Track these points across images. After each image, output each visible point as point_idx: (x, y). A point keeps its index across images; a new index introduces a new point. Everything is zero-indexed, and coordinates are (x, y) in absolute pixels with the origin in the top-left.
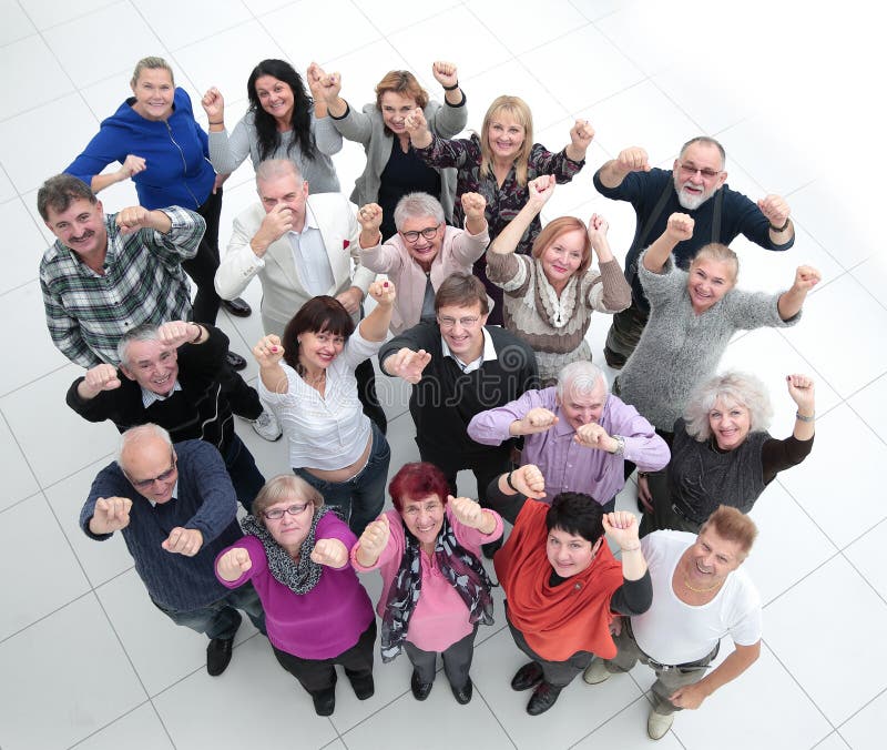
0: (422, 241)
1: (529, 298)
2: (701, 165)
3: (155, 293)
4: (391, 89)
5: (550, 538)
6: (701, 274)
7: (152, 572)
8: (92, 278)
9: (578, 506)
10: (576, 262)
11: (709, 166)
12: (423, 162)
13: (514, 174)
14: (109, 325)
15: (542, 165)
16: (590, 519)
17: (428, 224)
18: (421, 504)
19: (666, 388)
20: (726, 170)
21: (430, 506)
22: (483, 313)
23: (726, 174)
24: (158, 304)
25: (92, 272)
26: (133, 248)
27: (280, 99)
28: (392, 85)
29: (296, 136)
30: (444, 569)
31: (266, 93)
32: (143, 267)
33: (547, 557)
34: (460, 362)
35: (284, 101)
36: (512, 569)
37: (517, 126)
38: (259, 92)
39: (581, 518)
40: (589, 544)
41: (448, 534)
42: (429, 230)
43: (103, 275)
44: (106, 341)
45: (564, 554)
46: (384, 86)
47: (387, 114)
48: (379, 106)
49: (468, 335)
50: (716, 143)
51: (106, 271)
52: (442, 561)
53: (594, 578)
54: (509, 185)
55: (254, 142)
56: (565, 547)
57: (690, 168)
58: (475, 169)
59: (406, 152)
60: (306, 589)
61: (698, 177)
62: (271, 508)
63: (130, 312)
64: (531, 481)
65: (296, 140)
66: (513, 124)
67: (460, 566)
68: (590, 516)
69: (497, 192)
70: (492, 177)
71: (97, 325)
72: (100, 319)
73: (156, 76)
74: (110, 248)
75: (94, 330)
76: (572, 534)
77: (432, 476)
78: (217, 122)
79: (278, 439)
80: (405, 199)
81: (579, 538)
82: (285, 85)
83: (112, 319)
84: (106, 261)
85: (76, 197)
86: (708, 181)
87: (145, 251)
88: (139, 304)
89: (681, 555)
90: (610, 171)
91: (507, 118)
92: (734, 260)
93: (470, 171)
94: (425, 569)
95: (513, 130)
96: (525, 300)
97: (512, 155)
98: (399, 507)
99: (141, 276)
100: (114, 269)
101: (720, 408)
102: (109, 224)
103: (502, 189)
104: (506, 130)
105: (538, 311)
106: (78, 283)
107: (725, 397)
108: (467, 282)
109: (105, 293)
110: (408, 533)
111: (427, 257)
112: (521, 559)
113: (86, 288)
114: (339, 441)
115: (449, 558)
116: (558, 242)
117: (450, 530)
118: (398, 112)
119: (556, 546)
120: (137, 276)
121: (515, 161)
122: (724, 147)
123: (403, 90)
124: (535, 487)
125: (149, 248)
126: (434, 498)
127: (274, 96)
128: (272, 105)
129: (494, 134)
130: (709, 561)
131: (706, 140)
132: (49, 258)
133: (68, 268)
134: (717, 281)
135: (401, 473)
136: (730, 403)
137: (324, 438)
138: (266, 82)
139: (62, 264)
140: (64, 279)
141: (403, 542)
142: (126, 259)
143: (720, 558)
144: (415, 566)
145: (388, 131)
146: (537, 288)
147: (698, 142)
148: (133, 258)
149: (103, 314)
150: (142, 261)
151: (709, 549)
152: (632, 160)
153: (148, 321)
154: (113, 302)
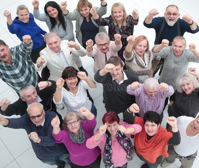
1: (134, 61)
2: (172, 12)
3: (27, 68)
6: (176, 46)
8: (10, 67)
10: (145, 49)
11: (174, 12)
14: (17, 80)
16: (156, 118)
18: (112, 125)
19: (173, 80)
20: (179, 13)
21: (114, 125)
22: (121, 67)
23: (180, 14)
24: (29, 71)
27: (54, 12)
29: (60, 22)
31: (50, 12)
34: (117, 81)
35: (55, 13)
37: (120, 11)
38: (48, 12)
40: (157, 125)
42: (106, 44)
43: (12, 66)
44: (16, 85)
45: (150, 129)
49: (118, 74)
50: (175, 6)
51: (13, 64)
52: (119, 139)
54: (122, 27)
56: (150, 126)
57: (169, 14)
59: (88, 22)
61: (172, 16)
62: (68, 122)
63: (23, 75)
64: (135, 108)
65: (60, 24)
66: (119, 10)
68: (156, 117)
70: (117, 26)
72: (14, 78)
73: (24, 12)
74: (13, 58)
76: (152, 122)
77: (114, 116)
81: (154, 123)
82: (55, 9)
83: (18, 78)
84: (12, 61)
86: (175, 16)
88: (24, 72)
90: (147, 19)
91: (117, 9)
92: (184, 40)
93: (111, 24)
95: (120, 12)
96: (133, 62)
97: (121, 19)
100: (15, 63)
101: (184, 84)
102: (11, 51)
103: (121, 29)
104: (118, 13)
105: (138, 64)
107: (184, 80)
108: (116, 58)
109: (14, 71)
113: (9, 70)
116: (140, 44)
118: (84, 11)
119: (148, 126)
124: (137, 109)
126: (116, 123)
127: (52, 12)
129: (115, 15)
131: (172, 6)
134: (180, 47)
136: (186, 82)
138: (50, 8)
142: (17, 60)
146: (136, 58)
147: (170, 7)
149: (15, 77)
152: (153, 12)
153: (28, 77)
154: (17, 73)
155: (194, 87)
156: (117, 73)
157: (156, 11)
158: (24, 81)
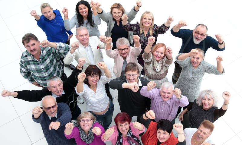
0: (124, 52)
2: (201, 32)
3: (53, 66)
4: (115, 8)
5: (158, 132)
7: (49, 138)
8: (36, 61)
9: (166, 123)
10: (162, 55)
12: (125, 29)
13: (149, 32)
14: (40, 74)
15: (157, 30)
16: (169, 127)
17: (125, 47)
18: (123, 124)
21: (125, 125)
22: (138, 73)
24: (54, 68)
25: (37, 60)
26: (49, 53)
28: (116, 6)
30: (129, 141)
31: (81, 9)
32: (51, 58)
33: (156, 137)
35: (86, 12)
36: (147, 140)
37: (151, 18)
38: (79, 9)
39: (167, 126)
40: (169, 133)
41: (130, 131)
42: (125, 48)
43: (39, 61)
44: (39, 78)
45: (162, 136)
46: (113, 7)
47: (114, 15)
48: (111, 13)
51: (40, 60)
52: (128, 139)
53: (169, 142)
54: (148, 36)
55: (77, 23)
56: (162, 134)
58: (138, 32)
59: (118, 25)
60: (89, 142)
63: (47, 71)
65: (88, 22)
67: (133, 140)
68: (169, 126)
69: (145, 38)
70: (143, 33)
71: (37, 74)
74: (42, 54)
75: (36, 75)
76: (164, 131)
77: (126, 116)
78: (66, 17)
79: (83, 103)
80: (119, 39)
81: (166, 132)
83: (41, 73)
84: (40, 57)
85: (32, 39)
86: (202, 37)
87: (52, 54)
88: (49, 69)
89: (193, 134)
91: (147, 16)
94: (124, 141)
95: (149, 19)
96: (150, 65)
98: (117, 125)
99: (50, 61)
100: (43, 59)
104: (147, 19)
106: (32, 63)
109: (40, 66)
110: (119, 131)
111: (125, 56)
112: (149, 138)
113: (35, 64)
114: (100, 104)
115: (130, 138)
117: (131, 131)
118: (117, 14)
119: (159, 134)
120: (49, 61)
121: (149, 29)
122: (207, 27)
123: (119, 8)
124: (153, 116)
125: (53, 54)
126: (127, 122)
127: (83, 10)
128: (83, 12)
129: (144, 20)
130: (202, 134)
131: (202, 25)
132: (24, 55)
133: (30, 58)
134: (198, 58)
135: (117, 115)
137: (95, 103)
139: (28, 57)
140: (28, 61)
141: (117, 134)
142: (47, 56)
143: (204, 133)
144: (121, 141)
145: (114, 19)
146: (153, 62)
147: (200, 26)
148: (48, 56)
149: (39, 71)
150: (51, 57)
151: (201, 131)
152: (182, 23)
153: (51, 73)
154: (42, 68)
155: (213, 105)
156: (134, 78)
157: (185, 23)
158: (47, 77)
